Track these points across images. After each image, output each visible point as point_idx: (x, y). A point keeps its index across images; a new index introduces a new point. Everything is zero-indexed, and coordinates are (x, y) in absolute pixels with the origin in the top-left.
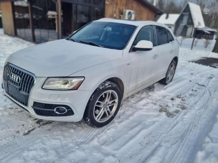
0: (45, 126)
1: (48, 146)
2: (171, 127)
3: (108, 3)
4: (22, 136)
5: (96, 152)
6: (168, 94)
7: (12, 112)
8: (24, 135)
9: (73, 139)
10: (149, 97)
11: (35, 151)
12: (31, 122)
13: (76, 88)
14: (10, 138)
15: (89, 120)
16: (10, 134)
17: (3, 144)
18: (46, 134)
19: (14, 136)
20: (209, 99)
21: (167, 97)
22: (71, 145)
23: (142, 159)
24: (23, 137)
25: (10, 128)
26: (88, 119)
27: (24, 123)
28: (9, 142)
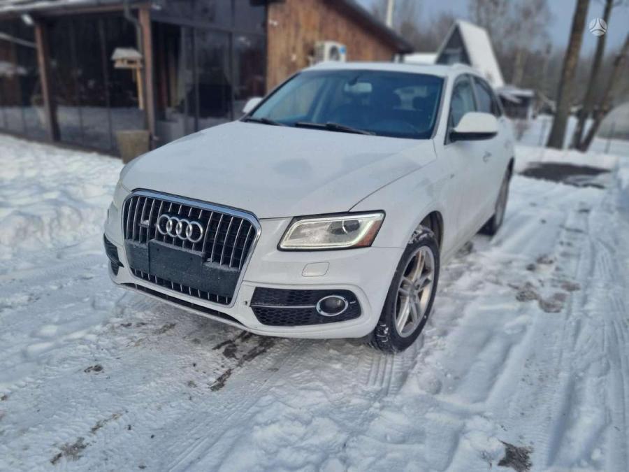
0: (254, 362)
1: (300, 409)
2: (571, 334)
3: (275, 23)
4: (208, 392)
5: (432, 412)
6: (512, 256)
7: (136, 335)
8: (213, 390)
9: (351, 385)
10: (473, 268)
11: (277, 424)
12: (209, 354)
13: (367, 243)
14: (181, 401)
15: (387, 329)
16: (173, 390)
17: (170, 418)
18: (276, 381)
19: (188, 396)
20: (615, 261)
21: (514, 264)
22: (355, 401)
23: (552, 416)
24: (214, 394)
25: (164, 374)
26: (384, 328)
27: (193, 360)
28: (184, 411)
